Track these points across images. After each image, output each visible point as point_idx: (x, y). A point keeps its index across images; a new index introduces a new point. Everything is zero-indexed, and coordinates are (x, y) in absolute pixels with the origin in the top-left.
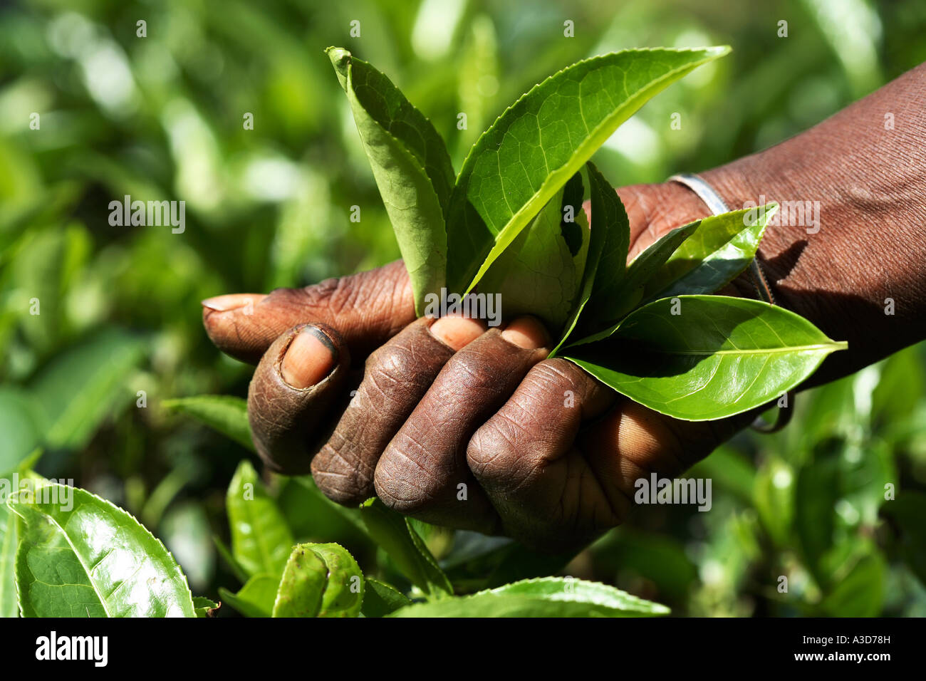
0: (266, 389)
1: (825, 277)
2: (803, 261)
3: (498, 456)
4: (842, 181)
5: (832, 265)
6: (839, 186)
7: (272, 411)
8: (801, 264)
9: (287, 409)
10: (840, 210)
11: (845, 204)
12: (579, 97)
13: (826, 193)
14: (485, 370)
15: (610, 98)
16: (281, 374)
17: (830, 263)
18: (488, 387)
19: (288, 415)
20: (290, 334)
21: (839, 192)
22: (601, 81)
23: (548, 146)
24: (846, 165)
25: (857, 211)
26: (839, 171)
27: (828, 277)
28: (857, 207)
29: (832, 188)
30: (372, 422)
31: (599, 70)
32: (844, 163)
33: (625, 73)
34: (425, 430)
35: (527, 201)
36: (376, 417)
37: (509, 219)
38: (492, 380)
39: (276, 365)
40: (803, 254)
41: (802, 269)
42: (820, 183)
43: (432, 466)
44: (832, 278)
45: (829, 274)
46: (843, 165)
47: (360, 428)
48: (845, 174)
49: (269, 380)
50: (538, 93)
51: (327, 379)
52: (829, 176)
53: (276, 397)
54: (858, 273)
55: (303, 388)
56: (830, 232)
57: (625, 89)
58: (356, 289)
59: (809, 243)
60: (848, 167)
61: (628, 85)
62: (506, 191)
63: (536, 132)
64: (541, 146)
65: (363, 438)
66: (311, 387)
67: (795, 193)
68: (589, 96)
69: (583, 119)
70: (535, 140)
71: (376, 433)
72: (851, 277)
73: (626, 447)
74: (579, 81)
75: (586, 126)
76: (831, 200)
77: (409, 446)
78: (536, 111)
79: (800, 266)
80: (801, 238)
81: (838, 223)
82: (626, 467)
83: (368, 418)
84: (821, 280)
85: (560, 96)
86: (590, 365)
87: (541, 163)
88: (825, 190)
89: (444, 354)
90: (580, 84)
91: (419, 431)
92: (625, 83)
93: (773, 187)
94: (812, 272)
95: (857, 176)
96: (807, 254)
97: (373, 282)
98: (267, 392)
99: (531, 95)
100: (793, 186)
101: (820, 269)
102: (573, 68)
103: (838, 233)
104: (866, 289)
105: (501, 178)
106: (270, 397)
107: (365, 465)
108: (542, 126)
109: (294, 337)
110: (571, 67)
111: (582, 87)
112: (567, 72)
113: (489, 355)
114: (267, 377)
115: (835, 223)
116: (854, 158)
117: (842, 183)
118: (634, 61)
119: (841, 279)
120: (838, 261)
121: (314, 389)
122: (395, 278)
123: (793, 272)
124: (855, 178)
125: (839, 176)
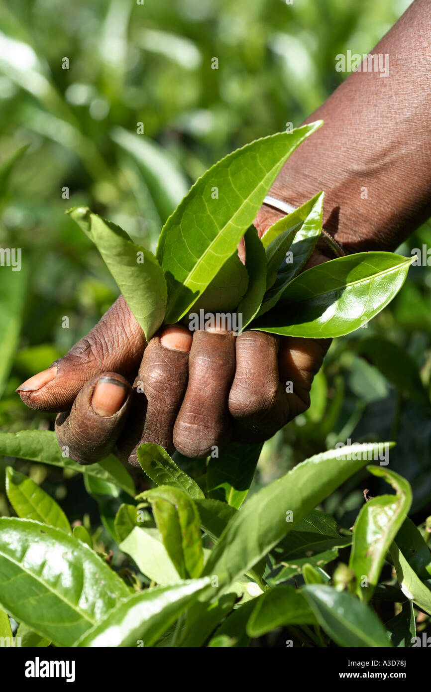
0: (88, 425)
1: (358, 223)
2: (342, 218)
3: (252, 402)
4: (345, 165)
5: (360, 215)
6: (344, 169)
7: (97, 437)
8: (341, 220)
9: (107, 431)
10: (351, 182)
11: (353, 177)
12: (230, 178)
13: (338, 175)
14: (219, 356)
15: (250, 172)
16: (95, 413)
17: (358, 214)
18: (226, 365)
19: (108, 434)
20: (91, 387)
21: (346, 172)
22: (242, 164)
23: (214, 212)
24: (342, 155)
25: (361, 179)
26: (339, 160)
27: (361, 222)
28: (360, 177)
29: (340, 171)
30: (162, 414)
31: (240, 157)
32: (340, 154)
33: (258, 155)
34: (201, 405)
35: (206, 248)
36: (164, 410)
37: (195, 263)
38: (225, 360)
39: (89, 409)
40: (340, 215)
41: (344, 223)
42: (331, 171)
43: (213, 425)
44: (363, 222)
45: (361, 221)
46: (341, 156)
47: (155, 420)
48: (344, 160)
49: (88, 419)
50: (201, 182)
51: (125, 404)
52: (335, 165)
53: (97, 427)
54: (377, 214)
55: (112, 415)
56: (349, 196)
57: (260, 164)
58: (103, 341)
59: (341, 207)
60: (344, 156)
61: (261, 161)
62: (190, 247)
63: (204, 206)
64: (209, 213)
65: (158, 425)
66: (118, 412)
67: (318, 182)
68: (236, 175)
69: (235, 190)
70: (204, 211)
71: (167, 419)
72: (374, 217)
73: (300, 364)
74: (228, 167)
75: (238, 193)
76: (343, 178)
77: (194, 419)
78: (202, 193)
79: (342, 222)
80: (335, 206)
81: (352, 190)
82: (304, 374)
83: (159, 412)
84: (357, 225)
85: (216, 180)
86: (271, 328)
87: (212, 223)
88: (336, 174)
89: (184, 357)
90: (229, 169)
91: (198, 408)
92: (258, 160)
93: (302, 183)
94: (350, 223)
95: (352, 159)
96: (342, 214)
97: (109, 332)
98: (90, 426)
99: (197, 185)
100: (315, 178)
101: (354, 219)
102: (223, 161)
103: (355, 196)
104: (385, 221)
105: (185, 240)
106: (92, 429)
107: (163, 440)
108: (207, 202)
109: (94, 389)
110: (221, 161)
111: (231, 170)
112: (219, 164)
113: (215, 346)
114: (86, 418)
115: (350, 190)
116: (345, 149)
117: (345, 166)
118: (262, 146)
119: (368, 221)
120: (363, 211)
121: (119, 413)
122: (120, 324)
123: (339, 227)
124: (352, 161)
125: (341, 163)
